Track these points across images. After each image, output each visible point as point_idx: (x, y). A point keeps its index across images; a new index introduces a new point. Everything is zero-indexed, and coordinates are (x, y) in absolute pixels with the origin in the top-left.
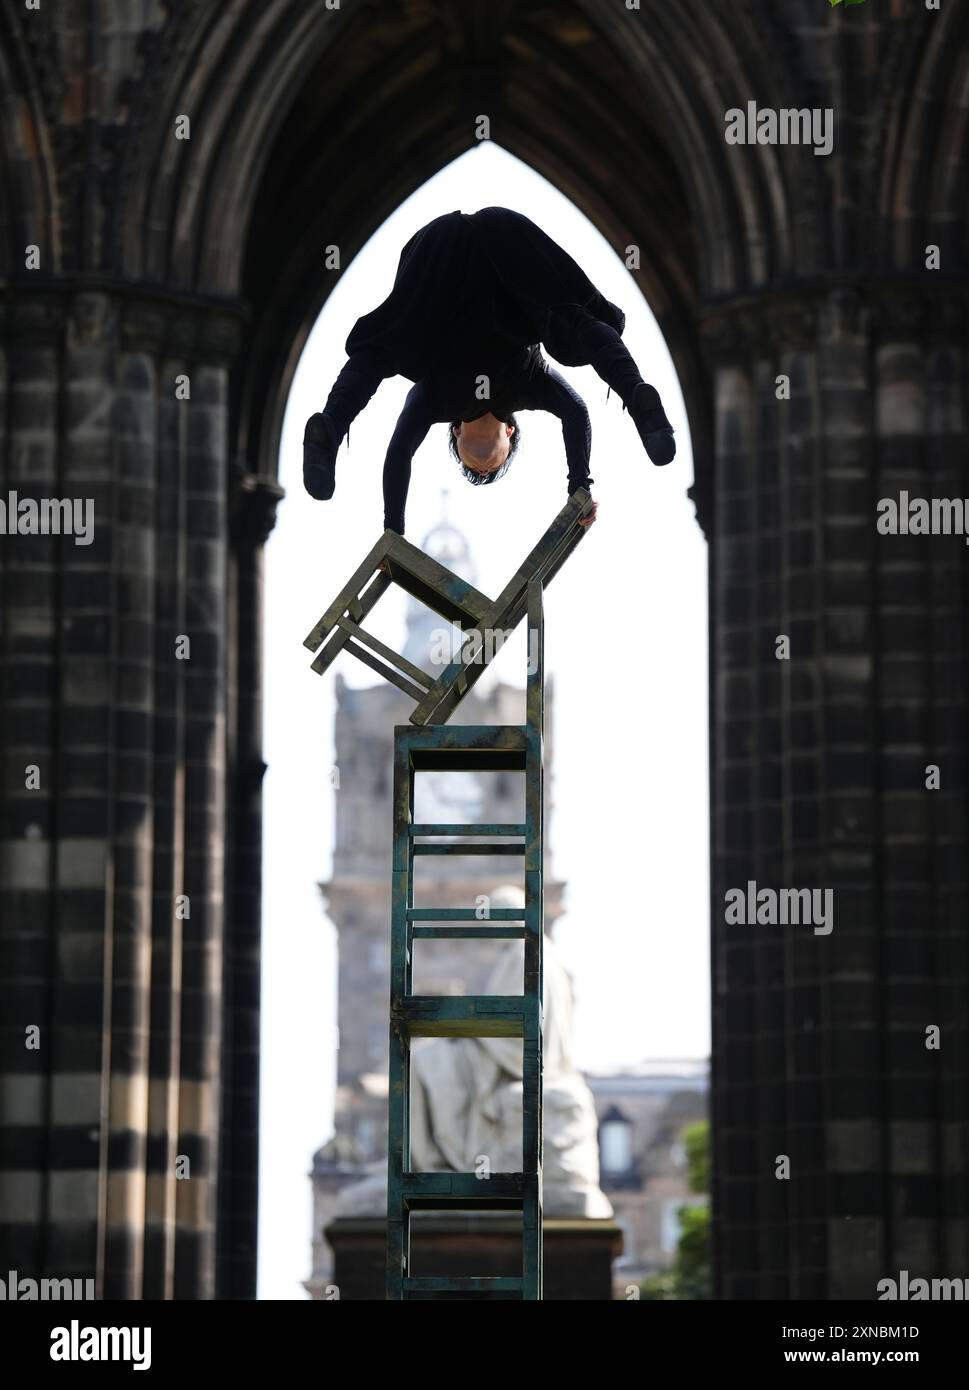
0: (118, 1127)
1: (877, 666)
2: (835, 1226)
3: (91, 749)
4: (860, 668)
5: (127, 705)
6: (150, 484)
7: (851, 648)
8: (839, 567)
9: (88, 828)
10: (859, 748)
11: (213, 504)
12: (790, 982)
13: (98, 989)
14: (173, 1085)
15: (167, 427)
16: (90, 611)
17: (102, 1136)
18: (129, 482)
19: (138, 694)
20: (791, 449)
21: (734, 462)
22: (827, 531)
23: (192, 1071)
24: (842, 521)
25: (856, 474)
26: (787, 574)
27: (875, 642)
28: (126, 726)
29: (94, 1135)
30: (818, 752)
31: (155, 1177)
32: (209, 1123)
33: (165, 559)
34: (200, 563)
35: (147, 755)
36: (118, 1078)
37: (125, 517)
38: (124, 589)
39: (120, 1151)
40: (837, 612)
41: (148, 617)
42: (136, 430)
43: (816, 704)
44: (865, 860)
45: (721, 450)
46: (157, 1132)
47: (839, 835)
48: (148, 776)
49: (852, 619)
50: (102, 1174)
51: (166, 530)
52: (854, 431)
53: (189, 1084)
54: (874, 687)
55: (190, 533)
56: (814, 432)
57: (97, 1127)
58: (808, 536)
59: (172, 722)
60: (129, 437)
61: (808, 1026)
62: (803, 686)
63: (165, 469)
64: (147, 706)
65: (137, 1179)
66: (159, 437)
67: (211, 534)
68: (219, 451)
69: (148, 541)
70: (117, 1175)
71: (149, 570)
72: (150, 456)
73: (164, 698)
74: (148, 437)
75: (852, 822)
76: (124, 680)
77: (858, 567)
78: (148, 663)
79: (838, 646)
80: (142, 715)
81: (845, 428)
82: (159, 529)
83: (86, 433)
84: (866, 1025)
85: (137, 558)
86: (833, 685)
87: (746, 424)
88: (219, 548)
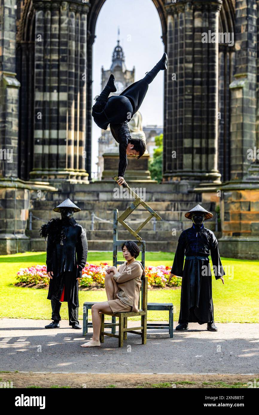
0: (69, 139)
1: (194, 65)
2: (184, 155)
3: (64, 78)
4: (191, 66)
5: (70, 71)
6: (74, 34)
7: (189, 62)
8: (187, 49)
9: (64, 91)
10: (190, 79)
11: (84, 37)
12: (178, 117)
13: (66, 117)
14: (78, 132)
15: (77, 25)
16: (64, 55)
17: (67, 140)
18: (71, 33)
19: (72, 69)
20: (180, 29)
21: (170, 31)
22: (186, 43)
23: (81, 130)
24: (189, 41)
25: (191, 33)
26: (179, 50)
27: (193, 61)
28: (70, 74)
29: (65, 140)
30: (183, 80)
31: (75, 147)
32: (84, 139)
33: (77, 46)
34: (82, 47)
35: (73, 79)
36: (69, 131)
37: (70, 39)
38: (70, 52)
39: (70, 143)
40: (187, 56)
41: (74, 56)
42: (72, 25)
43: (183, 72)
44: (191, 97)
45: (168, 29)
46: (75, 140)
47: (187, 93)
48: (74, 82)
49: (190, 57)
50: (67, 146)
51: (77, 41)
52: (191, 26)
53: (80, 132)
54: (193, 69)
55: (81, 42)
56: (184, 26)
57: (66, 139)
58: (183, 43)
59: (78, 74)
60: (71, 26)
61: (181, 124)
62: (181, 69)
63: (76, 32)
64: (73, 71)
65: (72, 147)
66: (76, 26)
67: (84, 42)
68: (85, 28)
69: (74, 43)
70: (69, 146)
71: (74, 48)
72: (74, 29)
73: (76, 69)
74: (74, 26)
75: (189, 91)
76: (70, 66)
77: (191, 49)
78: (74, 64)
79: (187, 62)
80: (72, 72)
81: (189, 26)
82: (75, 41)
83: (64, 25)
84: (190, 124)
85: (72, 46)
86: (186, 68)
87: (173, 25)
88: (85, 45)
